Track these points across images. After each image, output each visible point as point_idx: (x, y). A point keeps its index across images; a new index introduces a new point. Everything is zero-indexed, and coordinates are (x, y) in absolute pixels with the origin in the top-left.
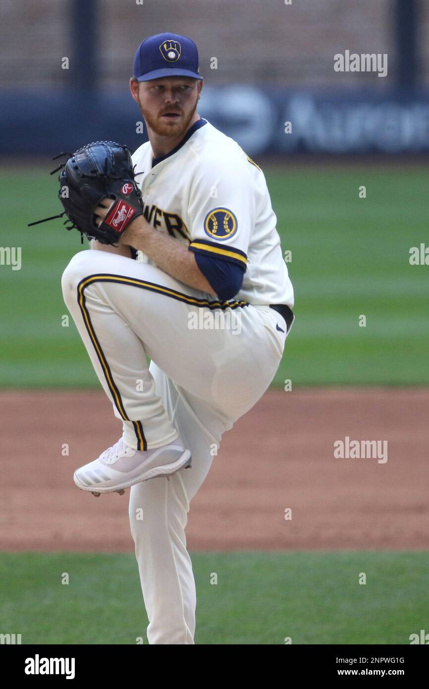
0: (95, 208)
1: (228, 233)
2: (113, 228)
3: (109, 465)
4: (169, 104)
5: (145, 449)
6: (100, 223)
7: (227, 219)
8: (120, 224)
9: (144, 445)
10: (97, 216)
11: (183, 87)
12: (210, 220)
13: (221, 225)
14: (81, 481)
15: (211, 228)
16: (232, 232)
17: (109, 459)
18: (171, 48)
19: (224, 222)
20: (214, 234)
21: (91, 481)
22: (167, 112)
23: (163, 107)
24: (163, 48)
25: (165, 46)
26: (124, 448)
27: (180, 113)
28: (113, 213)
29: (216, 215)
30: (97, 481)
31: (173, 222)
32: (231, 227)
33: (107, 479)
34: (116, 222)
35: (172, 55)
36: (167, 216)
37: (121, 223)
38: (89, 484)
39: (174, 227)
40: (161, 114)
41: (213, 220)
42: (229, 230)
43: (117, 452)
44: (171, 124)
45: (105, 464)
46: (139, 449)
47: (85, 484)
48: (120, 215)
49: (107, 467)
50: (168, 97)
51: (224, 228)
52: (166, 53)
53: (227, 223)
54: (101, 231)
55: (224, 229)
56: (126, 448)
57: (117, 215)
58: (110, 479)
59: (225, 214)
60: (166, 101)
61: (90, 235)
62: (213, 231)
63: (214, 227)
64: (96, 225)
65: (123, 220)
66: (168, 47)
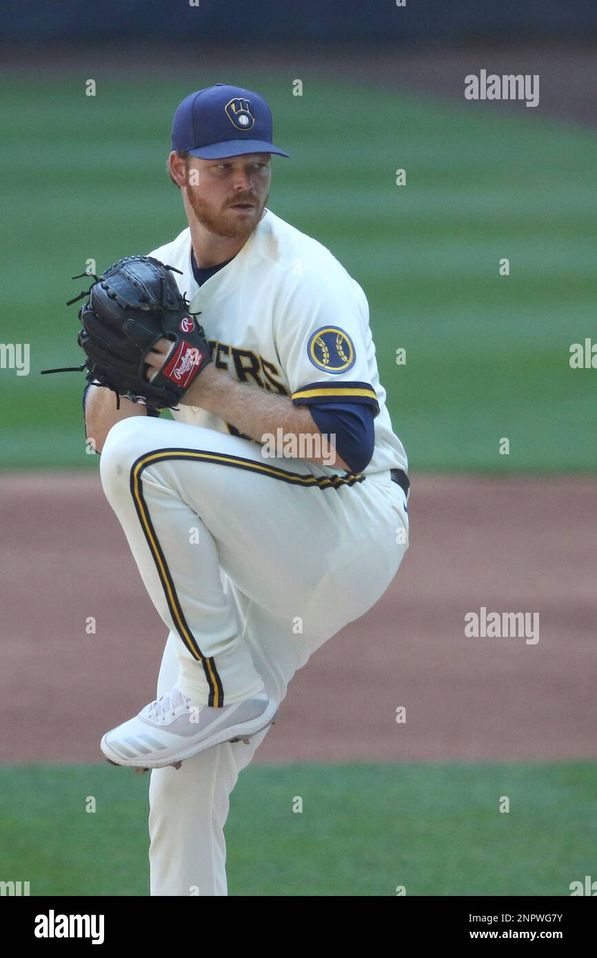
0: (146, 354)
1: (346, 362)
2: (176, 381)
3: (161, 727)
4: (240, 191)
5: (221, 705)
6: (153, 375)
7: (341, 342)
8: (185, 375)
9: (219, 699)
10: (148, 366)
11: (257, 166)
12: (316, 346)
13: (333, 351)
14: (118, 752)
15: (320, 358)
16: (350, 361)
17: (160, 718)
18: (242, 110)
19: (337, 346)
20: (326, 365)
21: (135, 751)
22: (237, 203)
23: (231, 195)
24: (229, 109)
25: (233, 106)
26: (185, 701)
27: (253, 204)
28: (174, 360)
29: (323, 337)
30: (145, 751)
31: (246, 362)
32: (347, 353)
33: (161, 747)
34: (179, 373)
35: (244, 120)
36: (237, 354)
37: (187, 373)
38: (131, 755)
39: (248, 370)
40: (228, 204)
41: (321, 345)
42: (346, 358)
43: (173, 708)
44: (243, 218)
45: (155, 726)
46: (211, 704)
47: (126, 757)
48: (184, 362)
49: (160, 730)
50: (240, 181)
51: (338, 354)
52: (236, 118)
53: (341, 348)
54: (154, 388)
55: (340, 357)
56: (187, 701)
57: (181, 362)
58: (165, 748)
59: (336, 334)
60: (236, 187)
61: (136, 394)
62: (324, 360)
63: (325, 355)
64: (147, 380)
65: (188, 369)
66: (238, 108)
